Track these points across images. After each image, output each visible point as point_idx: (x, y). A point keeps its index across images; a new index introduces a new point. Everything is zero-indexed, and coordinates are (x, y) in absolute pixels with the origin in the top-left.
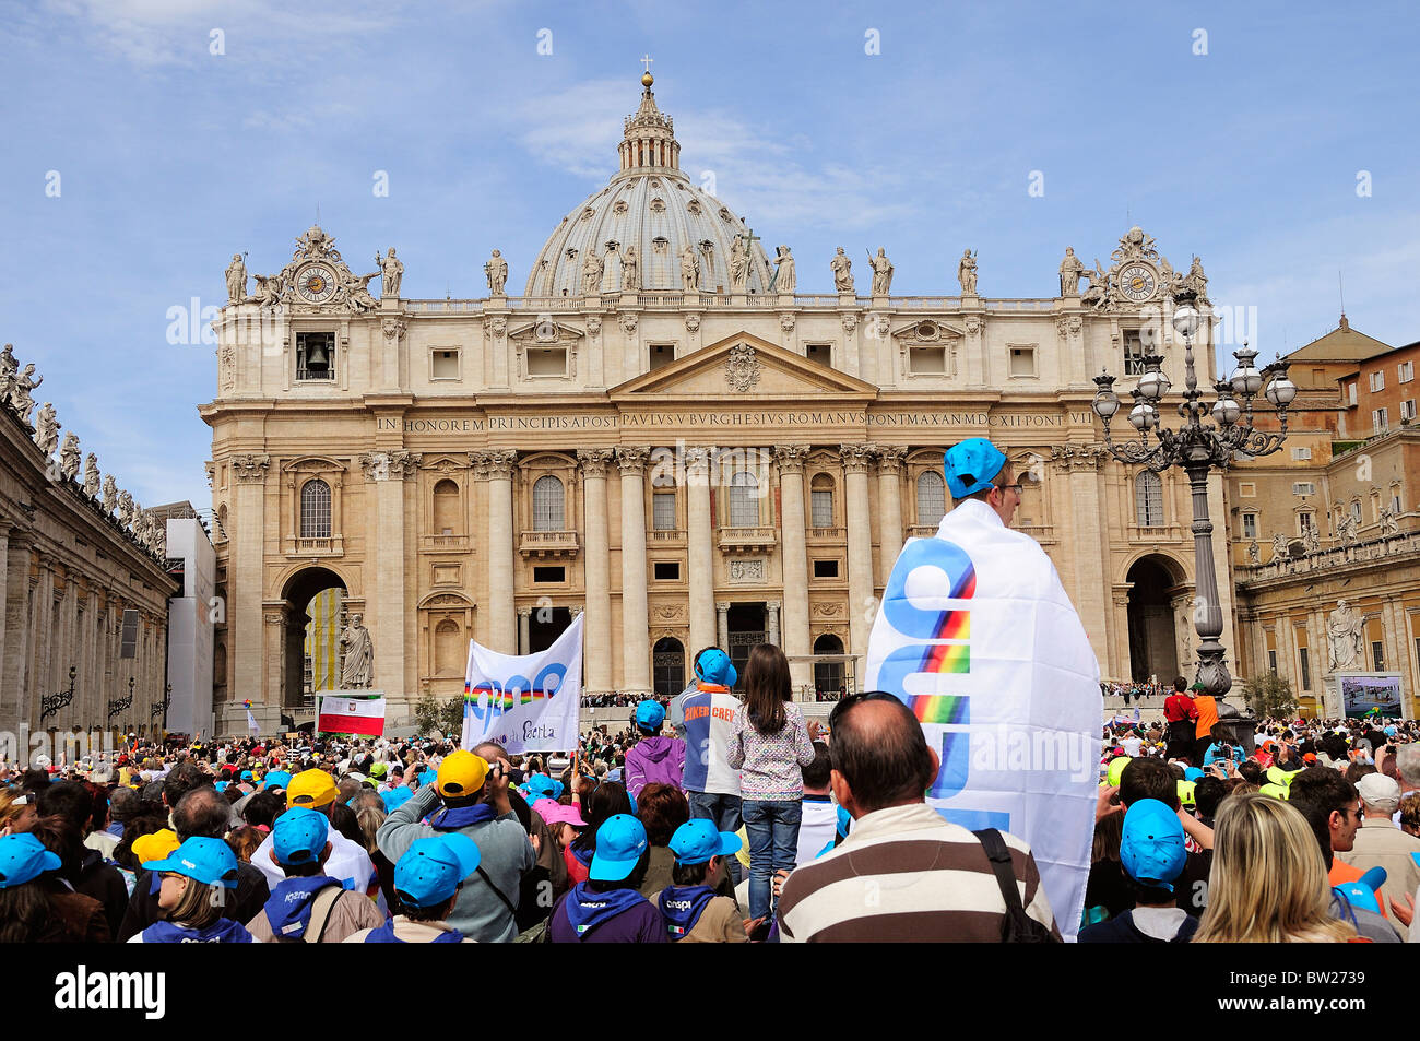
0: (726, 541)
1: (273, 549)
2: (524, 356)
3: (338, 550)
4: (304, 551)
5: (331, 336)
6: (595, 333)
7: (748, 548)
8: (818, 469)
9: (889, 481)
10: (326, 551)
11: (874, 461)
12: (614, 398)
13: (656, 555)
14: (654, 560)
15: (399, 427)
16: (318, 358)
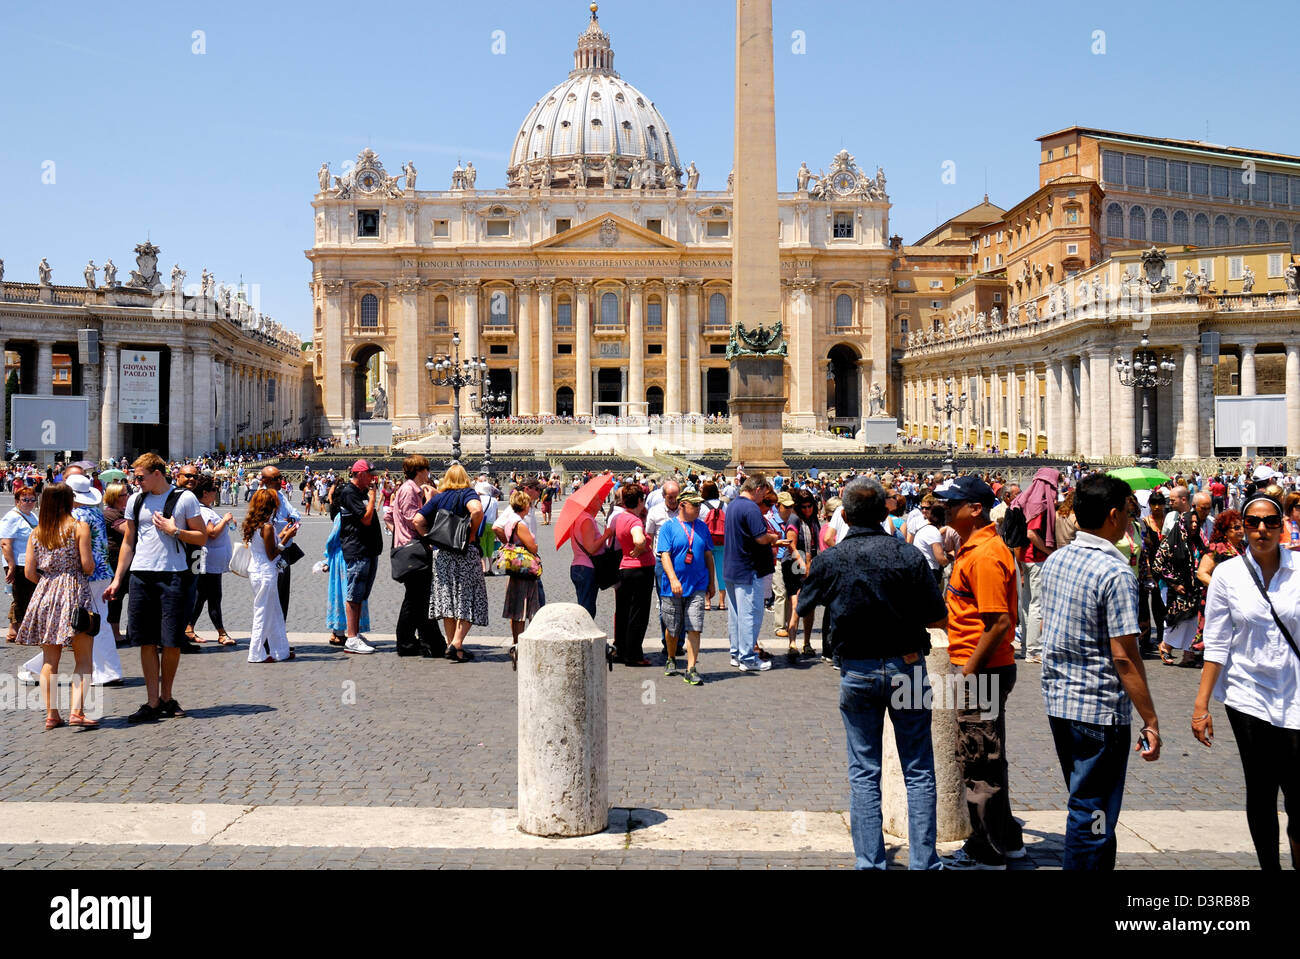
0: (598, 332)
1: (347, 333)
2: (486, 225)
3: (382, 334)
4: (363, 334)
5: (377, 212)
6: (524, 212)
7: (610, 337)
8: (651, 292)
9: (693, 298)
10: (375, 334)
11: (684, 288)
12: (535, 250)
13: (559, 339)
14: (557, 342)
15: (415, 265)
16: (370, 223)
